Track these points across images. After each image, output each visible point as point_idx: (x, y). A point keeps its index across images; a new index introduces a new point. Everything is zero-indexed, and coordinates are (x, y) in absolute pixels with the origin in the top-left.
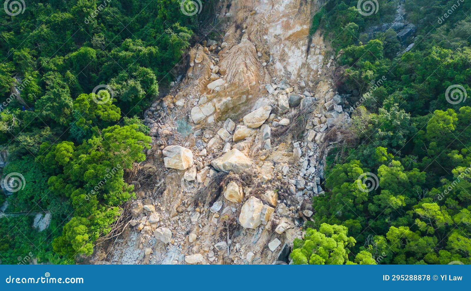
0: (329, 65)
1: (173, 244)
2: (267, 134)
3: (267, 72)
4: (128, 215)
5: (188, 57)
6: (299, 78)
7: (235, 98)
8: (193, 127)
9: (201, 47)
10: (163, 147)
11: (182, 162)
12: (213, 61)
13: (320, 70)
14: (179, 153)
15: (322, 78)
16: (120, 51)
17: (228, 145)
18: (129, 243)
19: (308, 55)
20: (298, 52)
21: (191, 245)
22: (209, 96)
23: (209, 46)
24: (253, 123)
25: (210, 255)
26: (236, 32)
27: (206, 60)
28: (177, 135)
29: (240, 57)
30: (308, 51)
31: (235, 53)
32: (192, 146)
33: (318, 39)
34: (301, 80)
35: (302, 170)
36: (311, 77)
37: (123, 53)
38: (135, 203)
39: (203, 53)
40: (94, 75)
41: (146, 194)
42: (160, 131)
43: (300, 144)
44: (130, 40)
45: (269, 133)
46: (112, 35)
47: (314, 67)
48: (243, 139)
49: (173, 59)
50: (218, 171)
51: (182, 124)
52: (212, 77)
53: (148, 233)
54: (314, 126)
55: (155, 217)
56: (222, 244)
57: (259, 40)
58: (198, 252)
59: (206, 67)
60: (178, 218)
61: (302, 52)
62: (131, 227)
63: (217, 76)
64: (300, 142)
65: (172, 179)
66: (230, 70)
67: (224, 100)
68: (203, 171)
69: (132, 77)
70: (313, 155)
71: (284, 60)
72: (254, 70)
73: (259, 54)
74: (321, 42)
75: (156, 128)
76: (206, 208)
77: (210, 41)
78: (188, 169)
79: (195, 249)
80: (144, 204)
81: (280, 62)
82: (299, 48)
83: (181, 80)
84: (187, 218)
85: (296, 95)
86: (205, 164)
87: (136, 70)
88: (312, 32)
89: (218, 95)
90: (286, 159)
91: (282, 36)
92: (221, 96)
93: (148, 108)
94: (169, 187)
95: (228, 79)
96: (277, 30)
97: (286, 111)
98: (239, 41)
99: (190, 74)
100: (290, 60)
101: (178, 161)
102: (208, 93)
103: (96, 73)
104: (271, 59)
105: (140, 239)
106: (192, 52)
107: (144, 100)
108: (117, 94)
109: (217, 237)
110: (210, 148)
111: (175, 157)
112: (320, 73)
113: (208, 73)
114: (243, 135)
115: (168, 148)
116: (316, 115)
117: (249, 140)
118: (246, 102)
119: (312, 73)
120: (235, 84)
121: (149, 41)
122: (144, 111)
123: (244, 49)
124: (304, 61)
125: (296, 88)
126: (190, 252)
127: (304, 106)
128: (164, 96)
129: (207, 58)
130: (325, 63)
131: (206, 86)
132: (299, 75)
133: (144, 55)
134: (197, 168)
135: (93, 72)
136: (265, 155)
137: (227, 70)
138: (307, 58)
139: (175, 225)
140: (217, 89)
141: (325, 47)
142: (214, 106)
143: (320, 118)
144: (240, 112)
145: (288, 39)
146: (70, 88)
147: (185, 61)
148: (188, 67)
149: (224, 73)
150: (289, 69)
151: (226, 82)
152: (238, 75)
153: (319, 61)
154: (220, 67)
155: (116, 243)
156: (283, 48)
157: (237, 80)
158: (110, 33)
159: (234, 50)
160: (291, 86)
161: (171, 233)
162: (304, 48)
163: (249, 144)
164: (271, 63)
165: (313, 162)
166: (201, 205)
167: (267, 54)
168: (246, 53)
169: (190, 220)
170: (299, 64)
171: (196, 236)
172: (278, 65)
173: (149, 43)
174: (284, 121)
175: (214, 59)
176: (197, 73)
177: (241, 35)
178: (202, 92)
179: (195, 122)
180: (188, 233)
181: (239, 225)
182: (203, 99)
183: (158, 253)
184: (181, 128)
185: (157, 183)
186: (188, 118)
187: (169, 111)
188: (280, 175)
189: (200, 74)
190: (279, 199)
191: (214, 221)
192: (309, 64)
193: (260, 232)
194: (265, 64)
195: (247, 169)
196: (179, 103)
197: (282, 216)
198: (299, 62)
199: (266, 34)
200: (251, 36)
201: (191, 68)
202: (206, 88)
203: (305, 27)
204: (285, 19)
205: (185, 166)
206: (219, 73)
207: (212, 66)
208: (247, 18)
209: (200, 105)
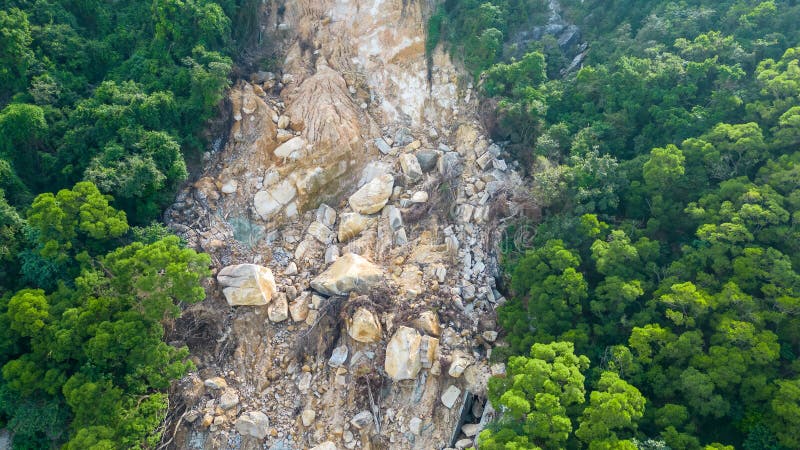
0: (467, 99)
1: (275, 437)
2: (396, 220)
3: (372, 119)
4: (179, 404)
5: (228, 104)
6: (424, 124)
7: (329, 167)
8: (263, 228)
9: (249, 87)
10: (216, 270)
11: (258, 291)
12: (276, 109)
13: (456, 107)
15: (462, 120)
17: (333, 250)
19: (431, 86)
22: (282, 169)
23: (262, 83)
24: (369, 205)
25: (346, 440)
26: (303, 55)
27: (263, 107)
28: (237, 246)
29: (322, 97)
30: (430, 79)
31: (311, 91)
32: (268, 261)
33: (441, 58)
34: (428, 126)
36: (444, 120)
38: (185, 379)
39: (254, 96)
40: (47, 155)
41: (203, 360)
42: (204, 241)
43: (453, 229)
45: (400, 218)
47: (445, 104)
48: (358, 235)
49: (202, 112)
50: (327, 297)
51: (240, 224)
52: (280, 136)
53: (223, 428)
54: (468, 197)
55: (230, 397)
56: (366, 415)
57: (347, 66)
59: (264, 119)
60: (272, 389)
61: (421, 80)
62: (188, 424)
63: (287, 134)
64: (452, 226)
65: (246, 323)
66: (310, 122)
67: (311, 173)
68: (299, 301)
69: (132, 151)
71: (395, 97)
72: (350, 117)
73: (352, 90)
74: (448, 63)
75: (195, 238)
76: (320, 362)
77: (263, 74)
78: (272, 301)
80: (203, 379)
81: (389, 100)
82: (414, 75)
84: (290, 385)
85: (428, 152)
86: (301, 288)
87: (138, 138)
88: (430, 47)
89: (298, 165)
90: (438, 256)
91: (382, 56)
92: (304, 167)
93: (171, 205)
94: (243, 339)
95: (311, 137)
96: (372, 47)
97: (418, 178)
98: (313, 69)
99: (237, 134)
100: (405, 96)
102: (279, 165)
103: (52, 153)
104: (373, 96)
106: (235, 96)
107: (164, 190)
108: (112, 186)
109: (352, 407)
110: (301, 259)
111: (246, 284)
112: (456, 112)
113: (272, 130)
114: (356, 229)
116: (467, 180)
117: (368, 234)
118: (347, 172)
119: (444, 113)
120: (325, 144)
122: (164, 211)
123: (325, 83)
124: (428, 95)
125: (425, 140)
127: (445, 167)
128: (199, 179)
129: (264, 104)
130: (461, 96)
131: (272, 154)
132: (424, 119)
133: (150, 107)
134: (287, 297)
135: (42, 150)
136: (401, 255)
137: (306, 121)
138: (431, 90)
139: (271, 403)
140: (295, 155)
141: (456, 70)
142: (295, 185)
143: (473, 183)
144: (339, 190)
145: (394, 61)
147: (225, 113)
148: (231, 122)
150: (407, 110)
151: (309, 142)
152: (326, 127)
153: (451, 93)
154: (289, 116)
156: (389, 76)
157: (326, 136)
159: (307, 85)
160: (416, 138)
162: (423, 75)
163: (371, 242)
164: (374, 102)
166: (310, 359)
167: (364, 88)
168: (330, 90)
169: (296, 388)
170: (421, 101)
171: (313, 413)
172: (387, 106)
174: (420, 196)
175: (275, 105)
176: (251, 131)
177: (314, 59)
178: (267, 165)
179: (265, 218)
181: (385, 378)
182: (271, 177)
184: (240, 233)
185: (219, 336)
186: (250, 212)
187: (212, 206)
188: (435, 283)
189: (258, 134)
190: (442, 322)
191: (340, 380)
192: (435, 101)
193: (423, 381)
194: (364, 106)
195: (377, 284)
196: (230, 187)
197: (453, 349)
198: (419, 97)
199: (356, 55)
200: (331, 61)
201: (238, 125)
202: (273, 158)
203: (418, 39)
204: (382, 28)
205: (266, 297)
206: (290, 128)
207: (276, 117)
208: (317, 29)
209: (269, 188)
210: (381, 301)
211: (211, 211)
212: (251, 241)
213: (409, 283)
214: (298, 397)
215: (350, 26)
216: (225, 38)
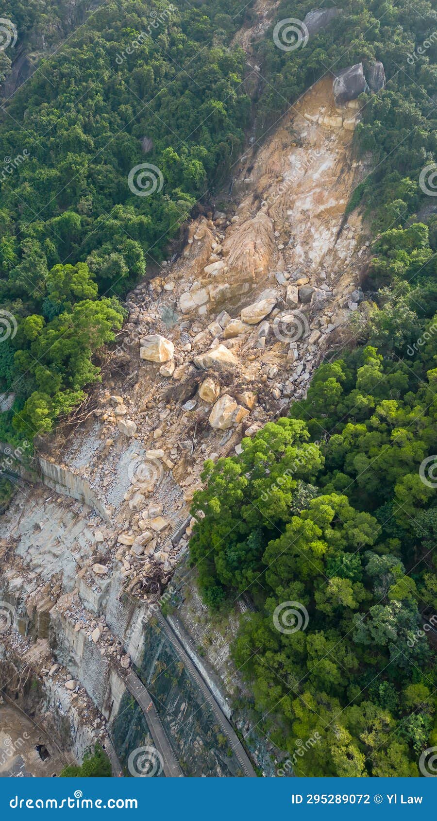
0: (360, 254)
1: (136, 439)
2: (263, 331)
3: (282, 257)
4: (94, 404)
5: (186, 231)
6: (320, 268)
7: (235, 285)
8: (181, 318)
9: (205, 221)
10: (142, 336)
11: (159, 353)
12: (217, 239)
13: (349, 259)
14: (157, 344)
15: (348, 269)
16: (107, 220)
17: (216, 341)
18: (91, 433)
19: (338, 239)
20: (326, 234)
21: (155, 441)
22: (204, 281)
23: (214, 220)
24: (251, 317)
25: (172, 453)
26: (253, 203)
27: (208, 237)
28: (162, 326)
29: (250, 236)
30: (339, 234)
31: (245, 230)
32: (176, 339)
33: (355, 219)
34: (322, 270)
35: (294, 374)
36: (336, 267)
37: (111, 221)
38: (102, 392)
39: (205, 226)
40: (76, 245)
41: (115, 385)
42: (141, 316)
43: (298, 345)
44: (120, 206)
45: (267, 331)
46: (102, 199)
47: (342, 255)
48: (234, 335)
50: (198, 369)
51: (167, 312)
52: (212, 258)
53: (112, 425)
54: (321, 325)
55: (122, 409)
56: (188, 443)
57: (281, 216)
58: (160, 448)
59: (206, 245)
60: (146, 413)
61: (332, 234)
62: (95, 416)
63: (217, 257)
64: (299, 343)
65: (146, 371)
66: (233, 251)
67: (221, 287)
68: (181, 367)
69: (116, 250)
70: (311, 360)
71: (308, 244)
72: (263, 253)
73: (277, 234)
74: (359, 223)
75: (138, 313)
76: (178, 406)
77: (218, 213)
78: (165, 363)
79: (158, 445)
80: (111, 394)
81: (302, 246)
82: (329, 229)
83: (175, 260)
84: (156, 414)
85: (309, 288)
86: (187, 360)
87: (122, 242)
88: (349, 209)
89: (215, 280)
90: (278, 361)
91: (311, 212)
92: (218, 282)
93: (131, 289)
94: (141, 380)
95: (230, 262)
96: (305, 203)
97: (293, 306)
98: (253, 215)
99: (186, 253)
100: (314, 244)
101: (154, 352)
102: (204, 277)
103: (79, 244)
104: (291, 241)
105: (102, 430)
106: (193, 226)
107: (127, 278)
108: (97, 269)
109: (184, 436)
110: (196, 343)
111: (153, 347)
112: (347, 262)
113: (208, 253)
114: (236, 331)
115: (147, 337)
116: (326, 313)
117: (243, 336)
118: (248, 292)
119: (339, 262)
120: (237, 268)
121: (143, 208)
122: (127, 293)
123: (256, 226)
124: (332, 247)
125: (313, 279)
126: (152, 447)
127: (315, 300)
128: (153, 278)
129: (210, 235)
130: (356, 250)
131: (203, 270)
132: (321, 264)
133: (133, 224)
134: (176, 363)
135: (75, 242)
136: (255, 354)
137: (231, 251)
138: (336, 243)
139: (142, 420)
140: (215, 273)
141: (362, 229)
142: (208, 294)
143: (329, 317)
144: (239, 304)
145: (318, 216)
146: (48, 258)
147: (182, 236)
148: (185, 243)
149: (228, 253)
150: (311, 255)
151: (227, 266)
152: (242, 257)
153: (351, 247)
154: (223, 246)
155: (78, 432)
156: (310, 227)
157: (240, 263)
158: (100, 197)
159: (244, 226)
160: (308, 277)
161: (135, 427)
162: (335, 230)
163: (241, 342)
164: (290, 245)
165: (309, 367)
166: (173, 402)
167: (288, 234)
168: (258, 231)
169: (158, 416)
170: (325, 250)
171: (161, 432)
172: (299, 250)
173: (143, 211)
175: (218, 237)
176: (196, 252)
177: (259, 208)
178: (197, 277)
179: (184, 311)
180: (154, 429)
181: (210, 426)
182: (197, 284)
183: (119, 445)
184: (166, 317)
185: (128, 374)
186: (175, 305)
187: (155, 296)
188: (265, 376)
189: (198, 254)
190: (258, 402)
191: (184, 420)
192: (337, 251)
193: (230, 434)
194: (281, 246)
195: (230, 369)
196: (169, 287)
197: (256, 420)
198: (324, 247)
199: (291, 208)
200: (270, 210)
201: (189, 246)
202: (202, 272)
203: (342, 202)
204: (318, 190)
205: (162, 358)
206: (221, 254)
207: (215, 245)
208: (270, 186)
209: (192, 292)
210: (226, 379)
211: (154, 300)
212: (171, 324)
213: (249, 373)
214: (157, 422)
215: (295, 185)
216: (198, 185)
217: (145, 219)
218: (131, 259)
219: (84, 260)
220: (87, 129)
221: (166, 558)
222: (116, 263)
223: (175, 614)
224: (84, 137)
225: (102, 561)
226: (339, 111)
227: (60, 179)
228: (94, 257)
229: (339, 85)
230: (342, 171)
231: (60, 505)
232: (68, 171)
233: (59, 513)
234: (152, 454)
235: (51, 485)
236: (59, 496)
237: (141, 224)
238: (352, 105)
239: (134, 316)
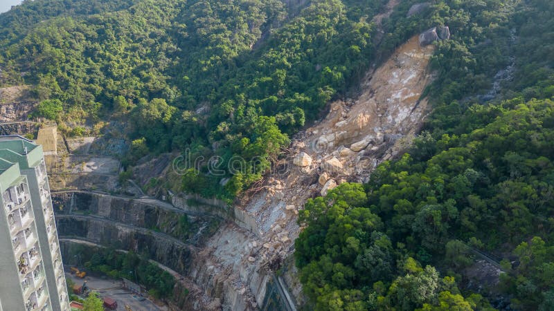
1: (283, 201)
3: (379, 120)
4: (266, 183)
5: (329, 107)
7: (350, 132)
9: (340, 102)
11: (303, 161)
12: (345, 110)
14: (303, 157)
18: (261, 197)
19: (413, 112)
20: (406, 110)
22: (334, 130)
23: (346, 102)
24: (356, 148)
27: (341, 109)
29: (363, 109)
30: (414, 110)
33: (424, 103)
34: (401, 127)
37: (291, 100)
38: (271, 178)
39: (340, 105)
52: (340, 119)
53: (272, 194)
55: (279, 187)
57: (383, 101)
58: (293, 205)
59: (338, 113)
61: (409, 110)
62: (265, 189)
63: (343, 119)
67: (342, 132)
71: (395, 115)
72: (369, 117)
73: (379, 109)
75: (297, 144)
77: (348, 99)
81: (392, 116)
82: (408, 107)
83: (322, 120)
87: (294, 109)
88: (422, 98)
89: (339, 129)
91: (400, 99)
92: (341, 130)
93: (296, 133)
94: (292, 174)
95: (349, 121)
96: (398, 95)
98: (368, 100)
99: (328, 117)
100: (399, 115)
102: (334, 128)
104: (386, 113)
105: (267, 195)
106: (333, 104)
107: (294, 126)
108: (280, 120)
111: (300, 158)
113: (339, 117)
114: (346, 154)
118: (357, 136)
119: (411, 124)
120: (352, 124)
122: (294, 134)
123: (367, 105)
124: (408, 116)
128: (308, 128)
131: (334, 124)
132: (401, 124)
133: (302, 101)
137: (351, 116)
138: (411, 114)
140: (341, 126)
142: (335, 136)
145: (404, 101)
147: (327, 109)
148: (328, 112)
149: (349, 117)
150: (396, 120)
151: (347, 123)
154: (347, 114)
155: (255, 196)
156: (398, 107)
159: (361, 105)
160: (391, 130)
161: (284, 195)
162: (411, 108)
164: (385, 115)
167: (385, 109)
168: (368, 107)
170: (404, 117)
171: (296, 198)
172: (390, 117)
176: (332, 116)
177: (371, 97)
178: (331, 128)
180: (293, 196)
182: (330, 131)
183: (274, 203)
187: (307, 136)
189: (334, 117)
194: (380, 115)
196: (315, 132)
199: (390, 97)
200: (377, 98)
201: (330, 113)
202: (334, 126)
203: (418, 94)
204: (405, 89)
205: (304, 164)
206: (346, 117)
207: (343, 113)
208: (380, 86)
209: (327, 134)
211: (306, 138)
214: (295, 193)
215: (393, 86)
216: (339, 85)
217: (308, 99)
218: (298, 117)
219: (274, 115)
220: (289, 60)
221: (284, 254)
222: (289, 118)
223: (282, 276)
224: (286, 63)
225: (254, 256)
226: (422, 50)
227: (271, 81)
228: (280, 115)
229: (422, 38)
230: (420, 79)
231: (240, 232)
232: (276, 78)
233: (239, 235)
234: (289, 207)
235: (237, 222)
236: (240, 228)
237: (305, 101)
238: (430, 47)
239: (294, 145)
